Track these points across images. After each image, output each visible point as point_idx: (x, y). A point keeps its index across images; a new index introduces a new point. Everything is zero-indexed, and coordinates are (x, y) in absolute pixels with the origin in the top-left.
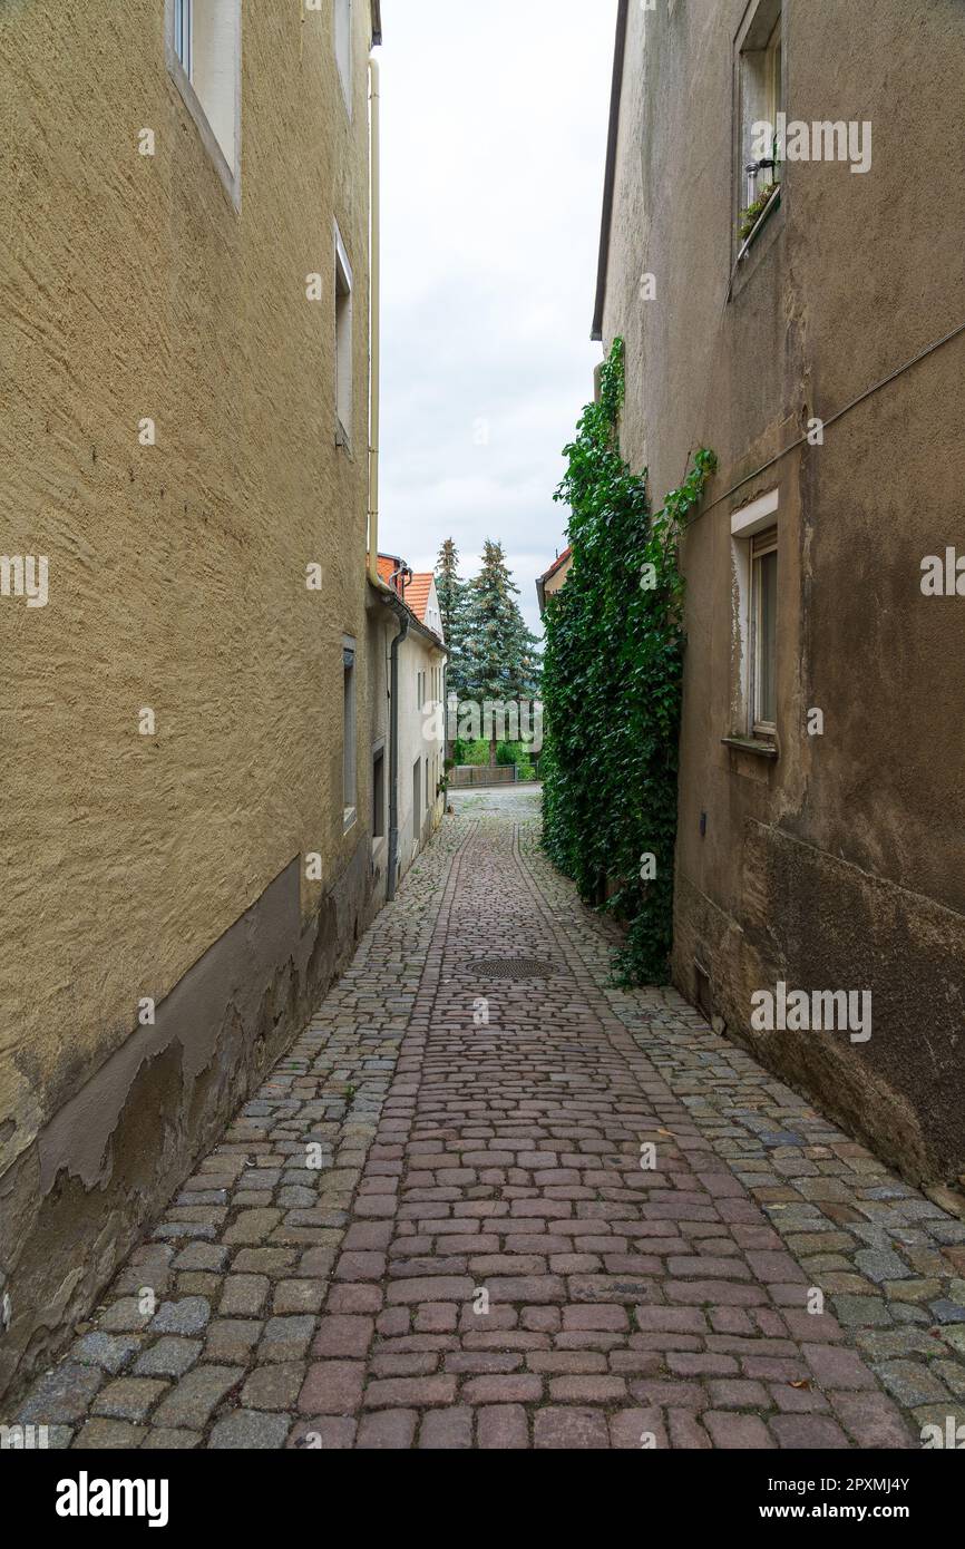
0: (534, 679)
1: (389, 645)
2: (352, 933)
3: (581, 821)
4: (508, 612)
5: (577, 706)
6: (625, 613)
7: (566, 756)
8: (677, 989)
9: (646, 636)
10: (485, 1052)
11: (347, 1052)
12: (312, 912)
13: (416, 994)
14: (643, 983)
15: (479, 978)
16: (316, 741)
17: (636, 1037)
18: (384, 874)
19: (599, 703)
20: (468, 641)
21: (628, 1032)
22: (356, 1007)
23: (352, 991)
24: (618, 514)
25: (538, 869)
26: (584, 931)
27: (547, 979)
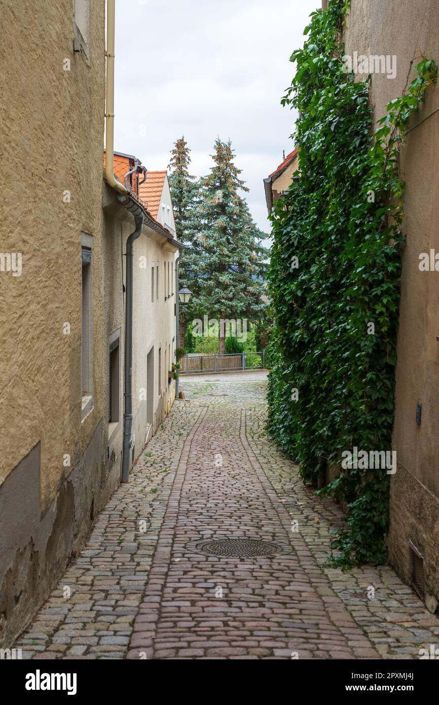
0: (261, 273)
1: (125, 242)
2: (89, 513)
3: (304, 410)
4: (237, 209)
5: (302, 301)
6: (347, 214)
7: (291, 347)
8: (393, 568)
9: (367, 237)
10: (213, 628)
11: (84, 628)
12: (51, 495)
13: (149, 573)
14: (361, 562)
15: (207, 557)
16: (56, 335)
17: (354, 614)
18: (118, 457)
19: (322, 299)
20: (199, 236)
21: (347, 609)
22: (92, 585)
23: (88, 570)
24: (342, 120)
25: (264, 453)
26: (307, 512)
27: (271, 559)
